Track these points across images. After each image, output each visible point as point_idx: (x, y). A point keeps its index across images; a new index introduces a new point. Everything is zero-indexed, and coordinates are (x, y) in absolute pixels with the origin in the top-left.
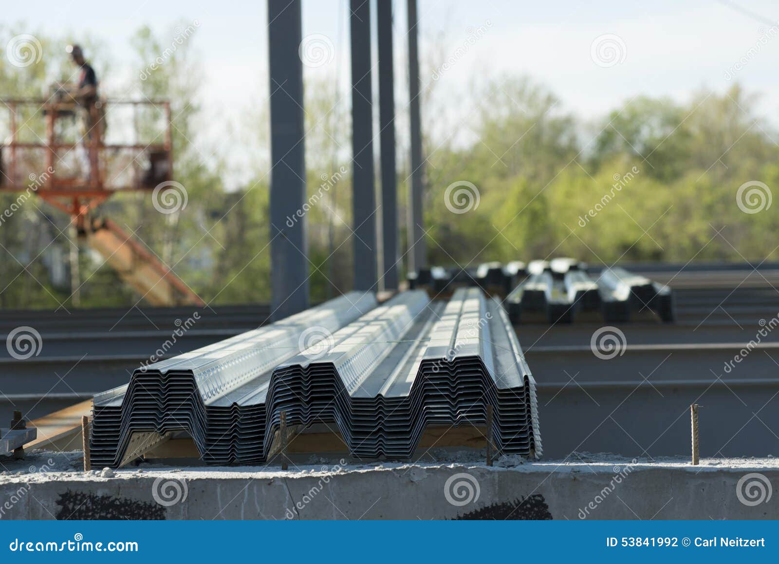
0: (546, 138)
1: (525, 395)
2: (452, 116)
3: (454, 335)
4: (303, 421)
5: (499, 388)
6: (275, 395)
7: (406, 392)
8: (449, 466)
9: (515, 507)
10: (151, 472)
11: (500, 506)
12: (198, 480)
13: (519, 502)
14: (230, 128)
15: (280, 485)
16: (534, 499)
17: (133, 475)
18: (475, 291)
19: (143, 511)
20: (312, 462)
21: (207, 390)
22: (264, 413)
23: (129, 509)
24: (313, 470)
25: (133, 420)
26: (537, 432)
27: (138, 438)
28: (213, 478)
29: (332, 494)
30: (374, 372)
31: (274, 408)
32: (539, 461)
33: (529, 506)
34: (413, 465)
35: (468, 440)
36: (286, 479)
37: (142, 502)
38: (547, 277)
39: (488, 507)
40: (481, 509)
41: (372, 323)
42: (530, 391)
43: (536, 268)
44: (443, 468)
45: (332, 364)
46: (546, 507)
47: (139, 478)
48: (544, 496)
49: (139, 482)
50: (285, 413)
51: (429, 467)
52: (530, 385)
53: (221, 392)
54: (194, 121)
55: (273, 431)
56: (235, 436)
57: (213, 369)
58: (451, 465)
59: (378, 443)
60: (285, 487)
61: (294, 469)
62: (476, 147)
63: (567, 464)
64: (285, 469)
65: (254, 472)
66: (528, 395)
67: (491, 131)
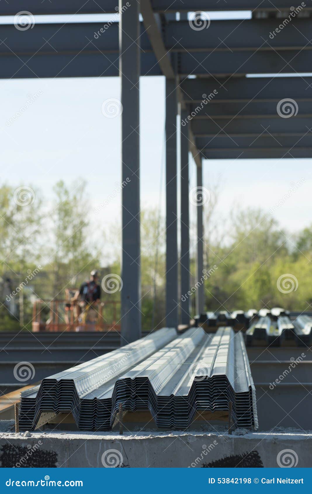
0: (270, 242)
1: (250, 396)
2: (221, 229)
3: (214, 359)
4: (131, 408)
5: (236, 392)
6: (117, 394)
7: (187, 393)
8: (208, 435)
9: (243, 457)
10: (50, 434)
11: (235, 457)
12: (75, 439)
13: (245, 455)
14: (104, 235)
15: (118, 443)
16: (253, 453)
17: (41, 436)
18: (228, 329)
19: (45, 455)
20: (136, 430)
21: (81, 390)
22: (111, 403)
23: (38, 454)
24: (136, 435)
25: (42, 406)
26: (256, 416)
27: (45, 415)
28: (83, 438)
29: (146, 449)
30: (170, 380)
31: (116, 400)
32: (256, 431)
33: (250, 457)
34: (189, 434)
35: (220, 417)
36: (121, 440)
37: (45, 450)
38: (268, 319)
39: (228, 457)
40: (225, 458)
41: (172, 350)
42: (253, 394)
43: (263, 313)
44: (204, 436)
45: (147, 378)
46: (259, 457)
47: (44, 437)
48: (258, 451)
49: (44, 440)
50: (122, 404)
51: (197, 435)
52: (252, 391)
53: (89, 390)
54: (85, 230)
55: (115, 413)
56: (95, 415)
57: (85, 378)
58: (209, 434)
59: (171, 420)
60: (121, 444)
61: (126, 434)
62: (233, 246)
63: (271, 434)
64: (121, 434)
65: (105, 435)
66: (251, 396)
67: (241, 237)
